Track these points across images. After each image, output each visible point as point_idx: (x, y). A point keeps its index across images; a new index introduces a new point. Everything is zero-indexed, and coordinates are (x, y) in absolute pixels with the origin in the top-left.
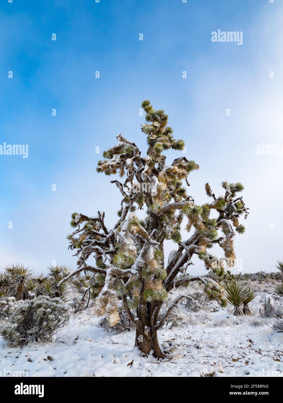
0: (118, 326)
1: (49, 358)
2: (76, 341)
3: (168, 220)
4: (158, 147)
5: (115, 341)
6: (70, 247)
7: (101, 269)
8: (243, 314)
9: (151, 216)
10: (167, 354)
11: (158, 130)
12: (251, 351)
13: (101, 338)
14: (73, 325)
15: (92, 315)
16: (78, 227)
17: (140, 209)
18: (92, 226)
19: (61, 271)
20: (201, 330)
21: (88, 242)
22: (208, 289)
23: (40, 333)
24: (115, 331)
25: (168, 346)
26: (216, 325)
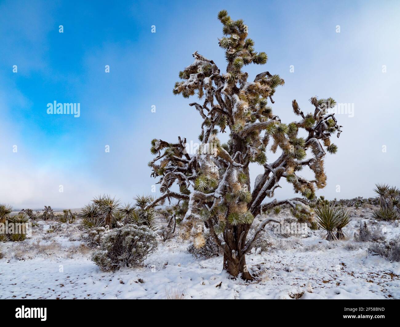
0: (207, 252)
1: (140, 281)
2: (165, 266)
3: (252, 142)
4: (238, 62)
5: (204, 265)
6: (152, 175)
7: (185, 195)
8: (336, 239)
9: (234, 138)
10: (256, 277)
11: (237, 43)
12: (343, 273)
13: (189, 263)
14: (163, 252)
15: (181, 243)
16: (159, 153)
17: (223, 132)
18: (173, 152)
19: (147, 201)
20: (291, 254)
21: (171, 169)
22: (297, 212)
23: (130, 258)
24: (204, 256)
25: (257, 269)
26: (307, 250)
